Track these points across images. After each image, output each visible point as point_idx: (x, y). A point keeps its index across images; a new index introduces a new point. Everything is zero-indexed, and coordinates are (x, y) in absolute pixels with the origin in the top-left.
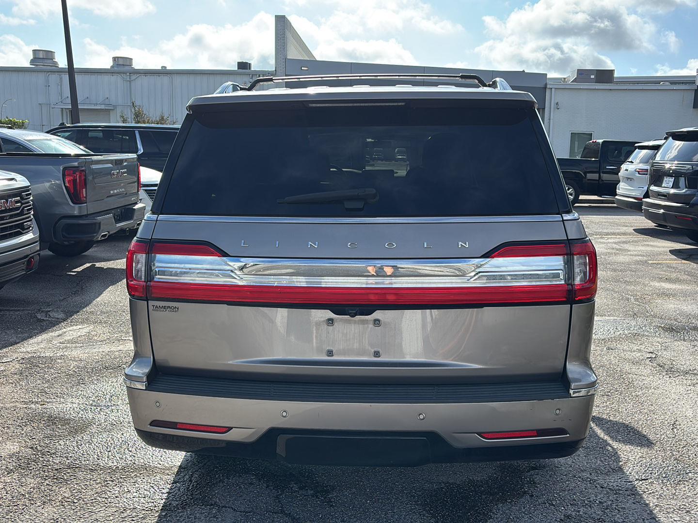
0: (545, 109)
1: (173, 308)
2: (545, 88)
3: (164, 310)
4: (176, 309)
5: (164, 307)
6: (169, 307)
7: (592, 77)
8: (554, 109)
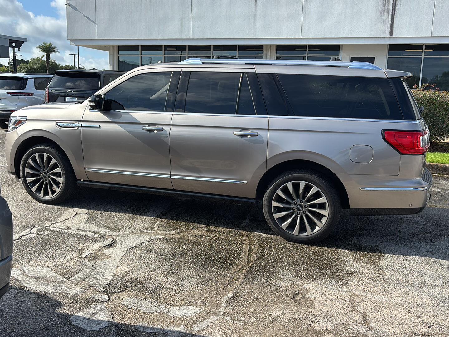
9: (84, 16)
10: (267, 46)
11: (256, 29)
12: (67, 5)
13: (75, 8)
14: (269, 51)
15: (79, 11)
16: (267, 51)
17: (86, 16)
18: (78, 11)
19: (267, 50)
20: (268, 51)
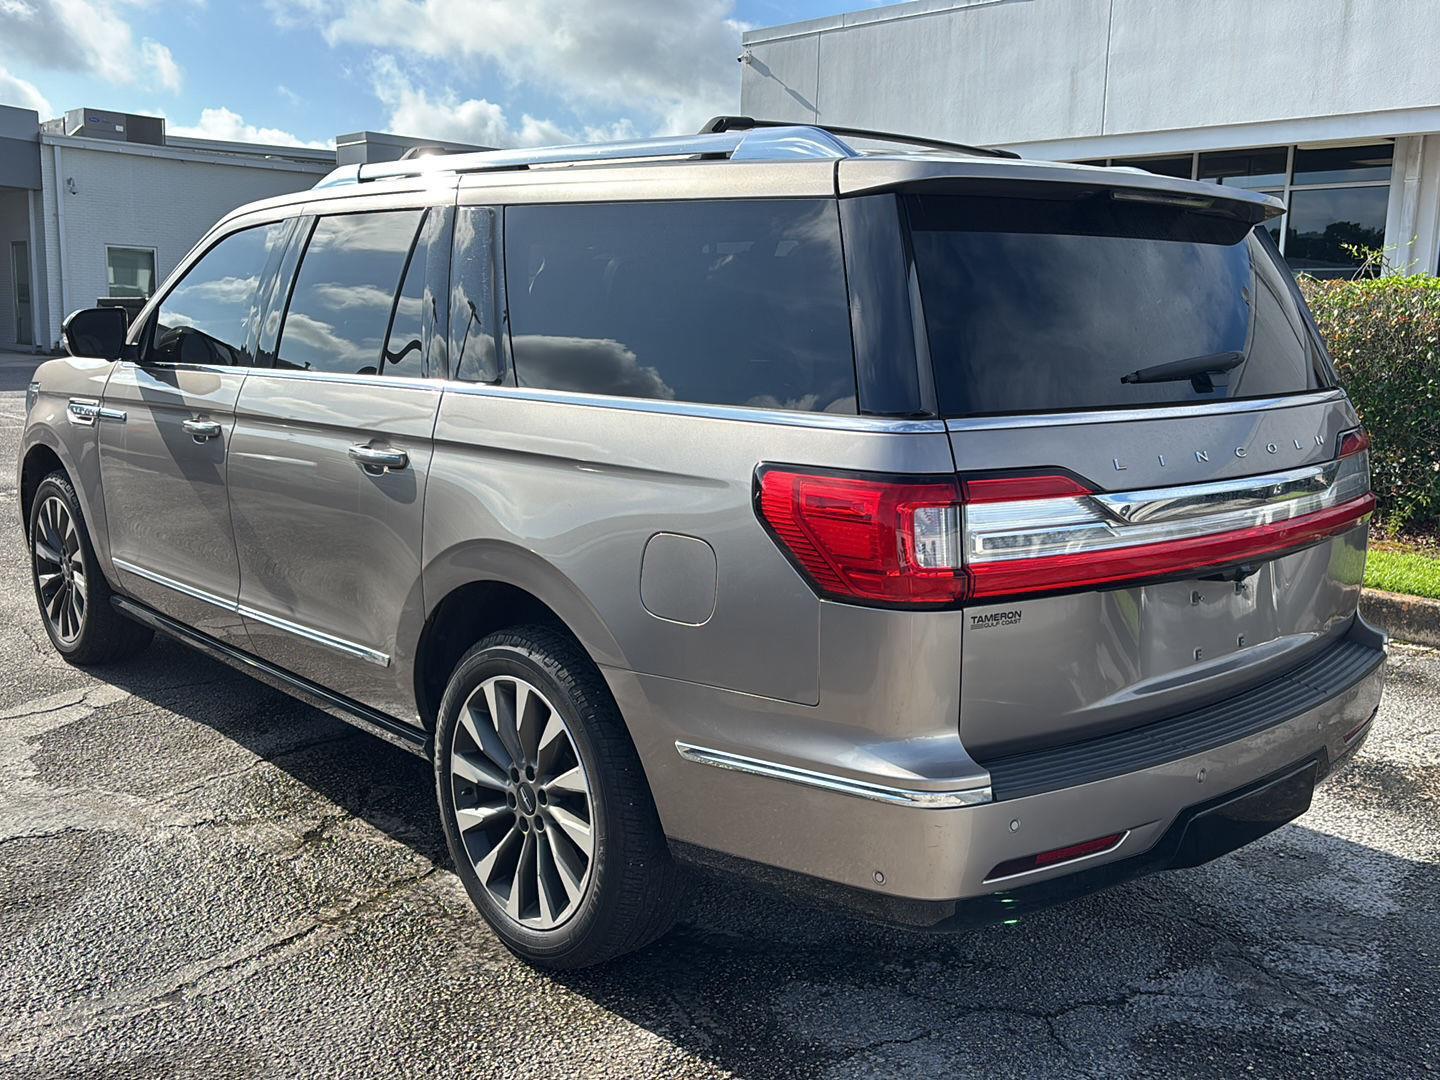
0: (42, 189)
1: (1010, 615)
2: (37, 143)
3: (995, 623)
4: (1017, 617)
5: (995, 617)
6: (1004, 615)
7: (120, 128)
8: (64, 192)
9: (787, 89)
10: (1410, 139)
11: (1347, 77)
12: (743, 62)
13: (764, 70)
14: (1414, 163)
15: (774, 77)
16: (1406, 162)
17: (793, 93)
18: (772, 76)
19: (1408, 157)
20: (1410, 162)
